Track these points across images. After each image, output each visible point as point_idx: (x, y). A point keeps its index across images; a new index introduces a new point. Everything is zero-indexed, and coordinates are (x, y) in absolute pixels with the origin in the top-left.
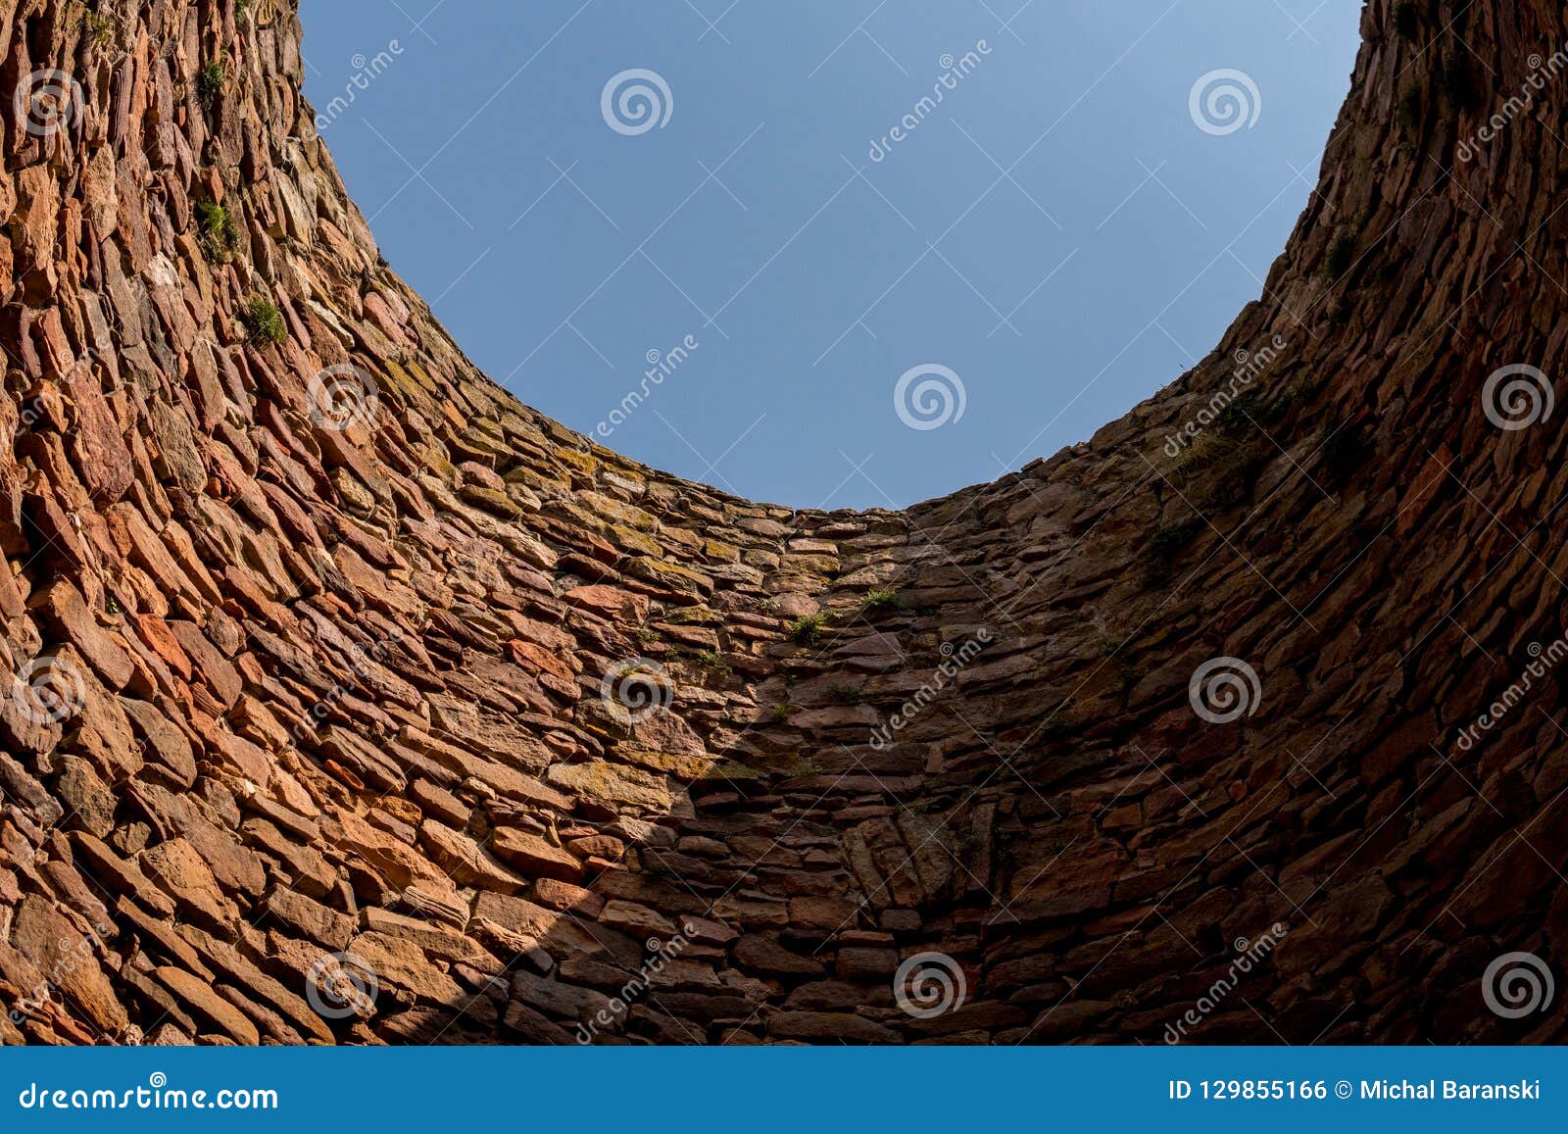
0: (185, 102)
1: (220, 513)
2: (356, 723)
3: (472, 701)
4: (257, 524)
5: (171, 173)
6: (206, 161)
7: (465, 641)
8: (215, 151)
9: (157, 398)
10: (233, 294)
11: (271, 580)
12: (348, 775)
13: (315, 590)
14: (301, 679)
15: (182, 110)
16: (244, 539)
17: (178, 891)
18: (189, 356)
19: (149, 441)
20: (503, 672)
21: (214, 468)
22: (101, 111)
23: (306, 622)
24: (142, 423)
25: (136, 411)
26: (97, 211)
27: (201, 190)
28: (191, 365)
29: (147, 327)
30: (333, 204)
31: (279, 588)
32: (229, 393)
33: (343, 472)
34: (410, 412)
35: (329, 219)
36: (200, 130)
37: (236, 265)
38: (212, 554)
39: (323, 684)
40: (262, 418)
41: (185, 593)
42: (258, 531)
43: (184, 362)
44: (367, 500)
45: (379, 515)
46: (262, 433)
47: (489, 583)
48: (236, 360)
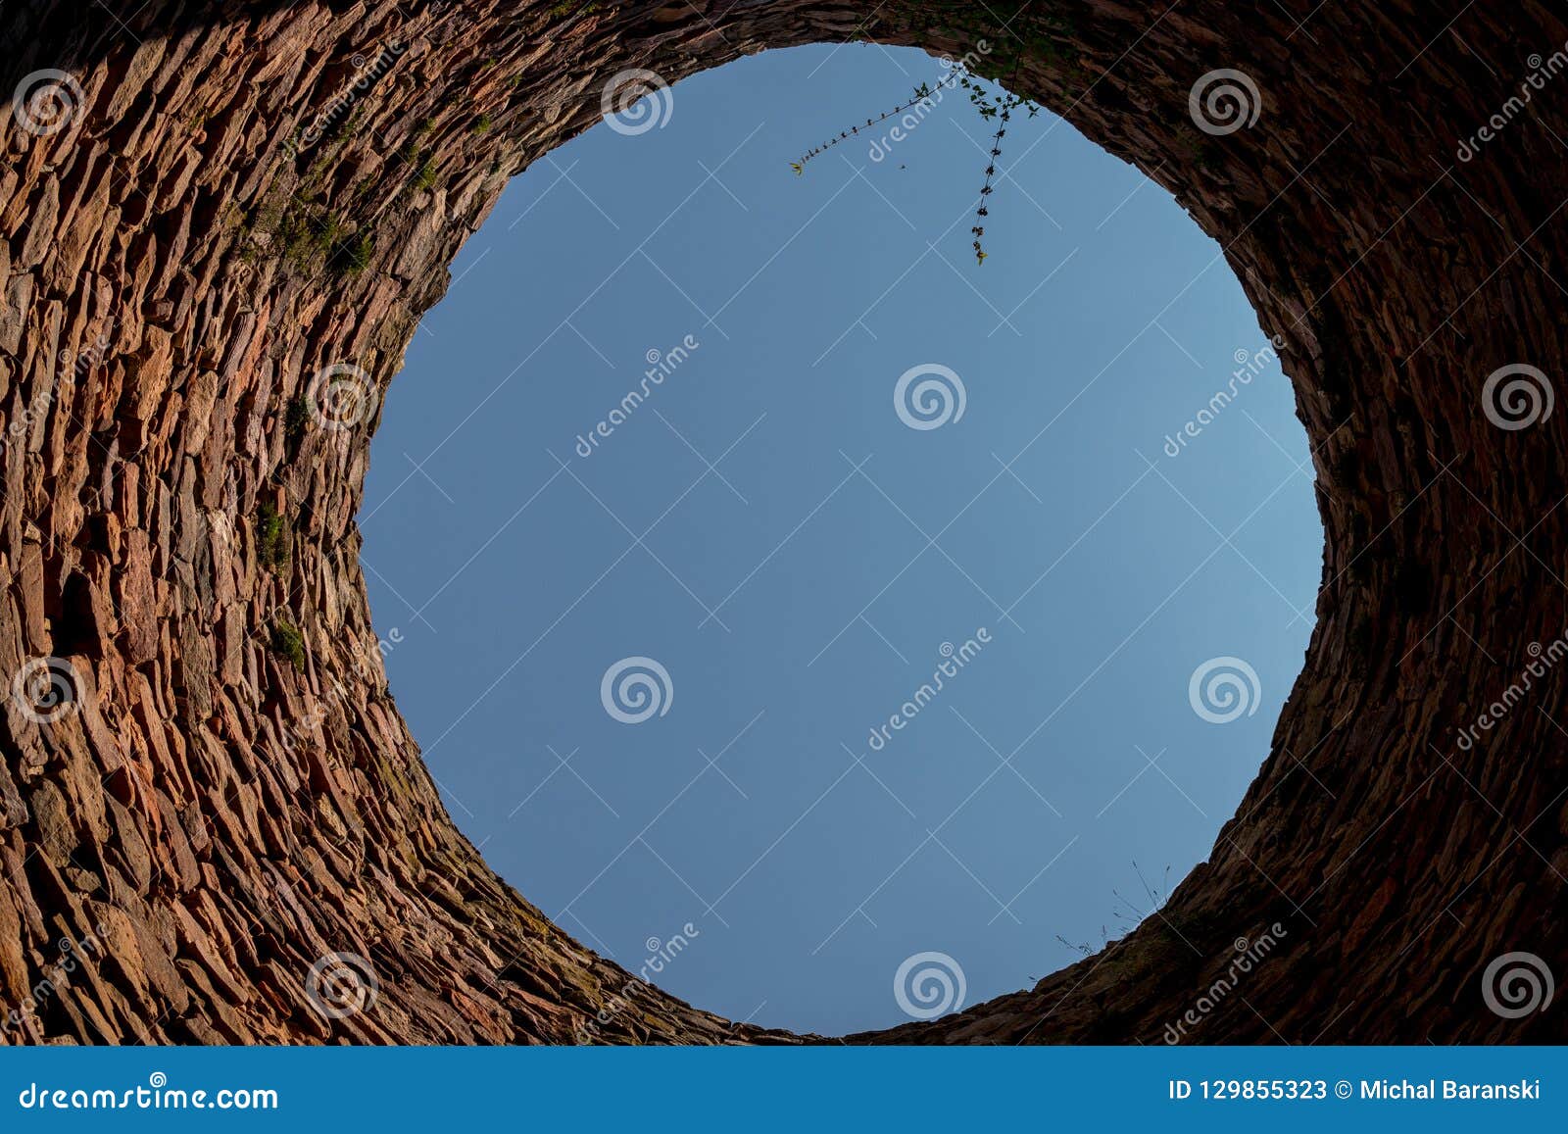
0: (275, 415)
1: (216, 748)
2: (295, 969)
3: (406, 1011)
4: (246, 776)
5: (249, 464)
6: (277, 480)
7: (408, 969)
8: (287, 474)
9: (190, 615)
10: (268, 602)
11: (245, 826)
12: (277, 1000)
13: (283, 856)
14: (254, 909)
15: (271, 421)
16: (230, 779)
17: (111, 949)
18: (223, 610)
19: (175, 641)
20: (438, 1006)
21: (218, 711)
22: (221, 338)
23: (267, 875)
24: (174, 622)
25: (172, 609)
26: (192, 422)
27: (267, 495)
28: (223, 617)
29: (199, 557)
30: (358, 620)
31: (250, 836)
32: (246, 672)
33: (324, 797)
34: (390, 805)
35: (353, 628)
36: (280, 452)
37: (276, 578)
38: (201, 768)
39: (273, 924)
40: (267, 709)
41: (170, 774)
42: (244, 782)
43: (219, 613)
44: (342, 831)
45: (348, 846)
46: (264, 719)
47: (437, 949)
48: (258, 652)
